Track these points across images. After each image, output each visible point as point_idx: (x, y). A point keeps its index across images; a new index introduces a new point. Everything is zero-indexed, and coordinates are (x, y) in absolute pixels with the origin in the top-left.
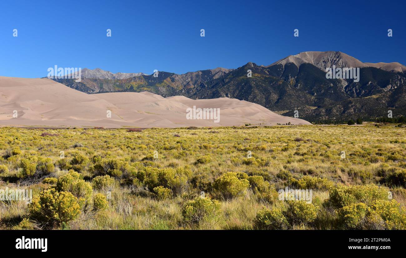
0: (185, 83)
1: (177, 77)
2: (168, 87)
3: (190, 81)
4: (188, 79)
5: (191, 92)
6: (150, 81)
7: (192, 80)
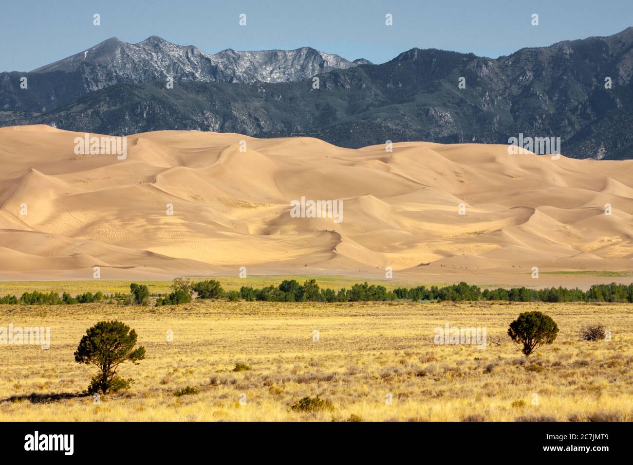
0: (515, 90)
1: (484, 68)
2: (458, 104)
3: (532, 82)
4: (524, 74)
5: (565, 126)
6: (388, 85)
7: (537, 75)
